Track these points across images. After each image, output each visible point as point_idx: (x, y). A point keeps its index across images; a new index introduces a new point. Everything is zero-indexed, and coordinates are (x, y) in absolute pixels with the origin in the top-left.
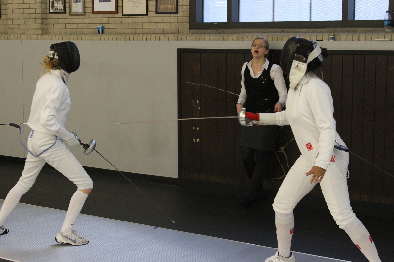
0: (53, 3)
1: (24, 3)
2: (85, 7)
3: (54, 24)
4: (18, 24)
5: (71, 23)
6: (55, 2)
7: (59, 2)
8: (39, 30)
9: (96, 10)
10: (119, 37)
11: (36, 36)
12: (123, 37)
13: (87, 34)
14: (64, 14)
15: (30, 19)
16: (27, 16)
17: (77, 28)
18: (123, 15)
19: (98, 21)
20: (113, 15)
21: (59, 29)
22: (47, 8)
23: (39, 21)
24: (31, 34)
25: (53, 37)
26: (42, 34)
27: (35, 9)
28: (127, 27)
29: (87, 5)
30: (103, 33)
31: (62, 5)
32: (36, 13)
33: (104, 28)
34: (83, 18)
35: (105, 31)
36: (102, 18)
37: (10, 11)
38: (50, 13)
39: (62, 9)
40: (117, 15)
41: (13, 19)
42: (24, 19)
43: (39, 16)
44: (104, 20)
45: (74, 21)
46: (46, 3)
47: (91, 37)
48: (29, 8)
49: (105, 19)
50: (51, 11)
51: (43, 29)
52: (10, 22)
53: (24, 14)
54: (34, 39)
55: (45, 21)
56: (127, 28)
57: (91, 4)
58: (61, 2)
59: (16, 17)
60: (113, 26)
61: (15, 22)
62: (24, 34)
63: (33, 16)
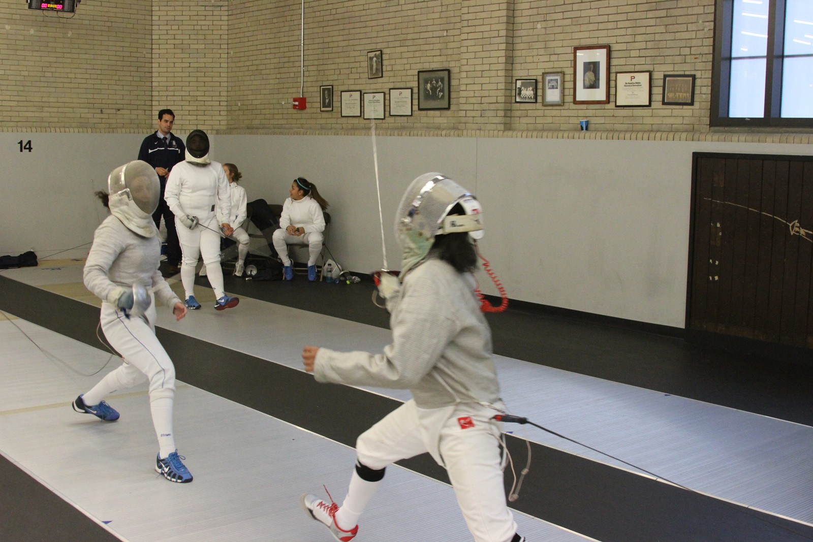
0: (520, 90)
1: (482, 90)
2: (564, 95)
3: (520, 117)
4: (473, 117)
5: (544, 116)
6: (523, 88)
7: (529, 89)
8: (501, 125)
9: (578, 99)
10: (610, 135)
11: (496, 132)
12: (616, 135)
13: (565, 130)
14: (535, 104)
15: (489, 110)
16: (485, 107)
17: (552, 123)
18: (616, 106)
19: (581, 113)
20: (602, 106)
21: (527, 124)
22: (511, 96)
23: (501, 113)
24: (489, 130)
25: (519, 134)
26: (504, 131)
27: (497, 97)
28: (622, 122)
29: (567, 92)
30: (587, 129)
31: (532, 92)
32: (497, 103)
33: (589, 123)
34: (561, 110)
35: (591, 127)
36: (587, 109)
37: (462, 100)
38: (516, 102)
39: (532, 97)
40: (607, 106)
41: (466, 110)
42: (481, 110)
43: (502, 106)
44: (590, 113)
45: (547, 113)
46: (511, 90)
47: (571, 135)
48: (489, 96)
49: (591, 111)
50: (518, 100)
51: (505, 124)
52: (463, 113)
53: (481, 103)
54: (493, 137)
55: (509, 114)
56: (622, 124)
57: (572, 91)
58: (531, 88)
59: (470, 107)
60: (602, 120)
61: (469, 114)
62: (480, 130)
63: (493, 107)
